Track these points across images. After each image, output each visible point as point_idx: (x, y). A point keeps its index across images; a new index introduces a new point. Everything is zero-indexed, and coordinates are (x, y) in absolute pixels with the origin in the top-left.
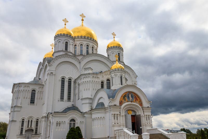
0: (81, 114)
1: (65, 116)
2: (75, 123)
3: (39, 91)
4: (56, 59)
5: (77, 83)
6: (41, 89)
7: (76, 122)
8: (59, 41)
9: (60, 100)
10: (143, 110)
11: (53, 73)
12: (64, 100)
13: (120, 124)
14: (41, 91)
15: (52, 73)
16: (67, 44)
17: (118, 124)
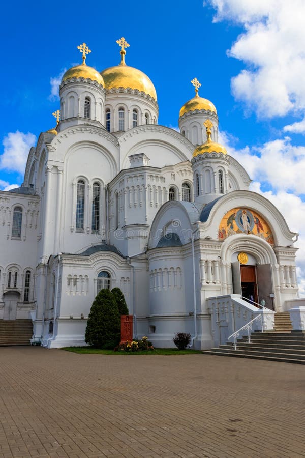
0: (124, 260)
1: (87, 263)
2: (109, 281)
3: (29, 210)
4: (65, 135)
5: (113, 192)
6: (34, 206)
7: (112, 278)
8: (70, 95)
9: (75, 230)
10: (276, 253)
11: (59, 168)
12: (85, 231)
13: (220, 285)
14: (34, 211)
15: (57, 167)
16: (89, 103)
17: (217, 285)
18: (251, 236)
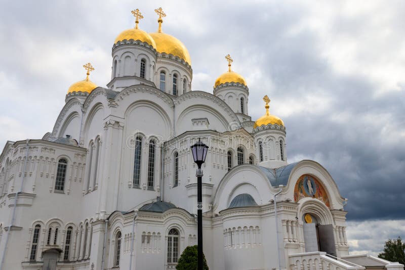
0: (192, 218)
1: (159, 220)
2: (177, 238)
3: (75, 163)
4: (127, 93)
5: (171, 151)
6: (79, 159)
7: (182, 235)
8: (126, 54)
9: (132, 186)
10: (333, 215)
11: (121, 124)
12: (141, 186)
13: (298, 243)
14: (80, 164)
15: (118, 123)
16: (144, 64)
17: (296, 243)
18: (315, 199)
